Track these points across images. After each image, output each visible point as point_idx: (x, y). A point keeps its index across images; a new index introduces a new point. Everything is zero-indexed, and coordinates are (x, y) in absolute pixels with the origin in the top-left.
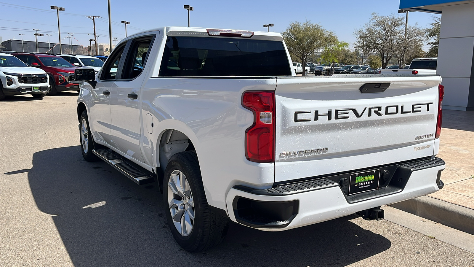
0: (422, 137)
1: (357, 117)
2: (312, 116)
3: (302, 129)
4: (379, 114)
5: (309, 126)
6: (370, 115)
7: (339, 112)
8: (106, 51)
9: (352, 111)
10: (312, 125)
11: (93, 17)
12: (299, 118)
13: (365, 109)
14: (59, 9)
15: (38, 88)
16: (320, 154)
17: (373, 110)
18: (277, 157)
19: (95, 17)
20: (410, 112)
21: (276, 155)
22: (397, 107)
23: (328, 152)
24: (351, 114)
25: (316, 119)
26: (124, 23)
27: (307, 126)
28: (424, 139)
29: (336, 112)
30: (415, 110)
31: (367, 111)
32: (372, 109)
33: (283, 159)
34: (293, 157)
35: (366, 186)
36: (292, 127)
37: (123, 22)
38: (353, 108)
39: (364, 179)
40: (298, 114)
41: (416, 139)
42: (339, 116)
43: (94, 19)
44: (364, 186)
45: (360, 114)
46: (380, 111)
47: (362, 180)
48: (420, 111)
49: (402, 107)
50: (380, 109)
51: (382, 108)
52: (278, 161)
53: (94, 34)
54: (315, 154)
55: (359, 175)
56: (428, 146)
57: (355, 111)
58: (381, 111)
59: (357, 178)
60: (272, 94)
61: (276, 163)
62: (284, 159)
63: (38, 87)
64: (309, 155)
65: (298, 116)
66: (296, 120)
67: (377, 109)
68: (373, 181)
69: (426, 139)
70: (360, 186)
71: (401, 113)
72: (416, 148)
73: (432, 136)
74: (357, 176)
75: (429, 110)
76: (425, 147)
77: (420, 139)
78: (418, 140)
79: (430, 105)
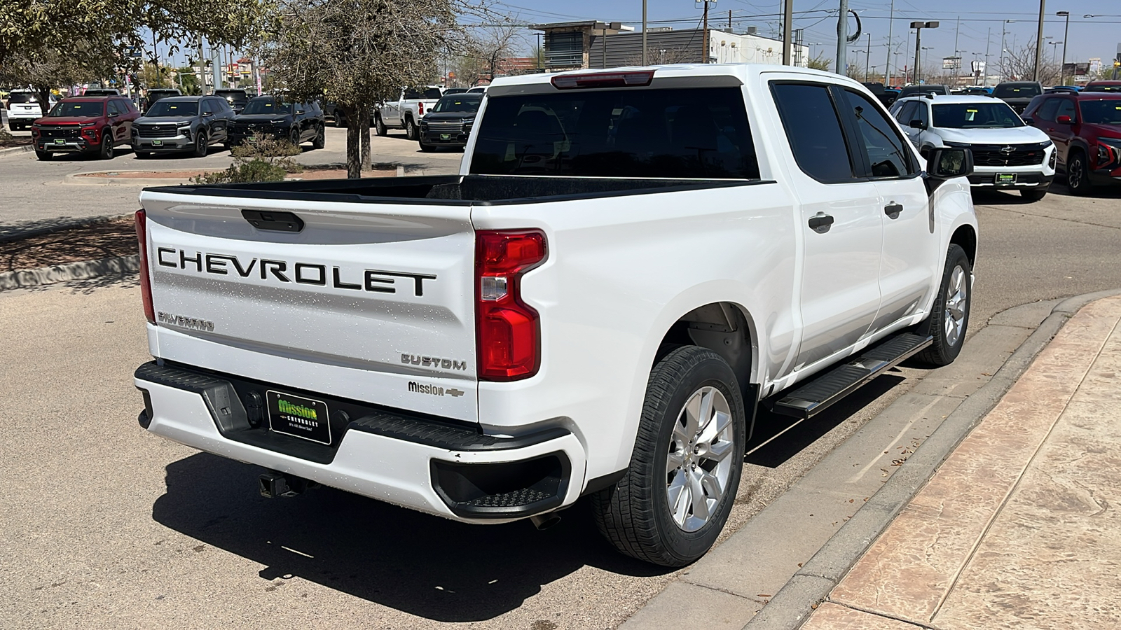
1: (241, 275)
2: (178, 258)
3: (171, 279)
4: (283, 279)
5: (176, 275)
6: (264, 276)
7: (211, 259)
9: (230, 260)
10: (180, 275)
12: (165, 260)
13: (254, 262)
15: (1012, 177)
16: (205, 331)
17: (268, 266)
20: (359, 287)
21: (155, 314)
22: (322, 268)
23: (215, 331)
24: (231, 267)
25: (183, 264)
28: (432, 367)
29: (208, 259)
30: (373, 284)
31: (258, 266)
32: (267, 264)
35: (304, 428)
36: (160, 273)
38: (232, 255)
39: (296, 410)
40: (161, 252)
41: (403, 360)
42: (212, 266)
44: (300, 427)
45: (245, 271)
46: (284, 270)
47: (292, 410)
48: (393, 291)
49: (336, 271)
50: (283, 266)
51: (288, 266)
52: (160, 325)
54: (199, 329)
55: (283, 398)
56: (455, 393)
57: (235, 261)
58: (286, 271)
59: (281, 401)
63: (1011, 175)
64: (192, 327)
65: (162, 256)
66: (160, 261)
67: (277, 266)
68: (315, 423)
69: (440, 368)
70: (291, 421)
71: (335, 286)
72: (414, 383)
73: (464, 369)
74: (280, 399)
75: (423, 292)
76: (445, 391)
77: (418, 363)
78: (410, 364)
79: (423, 280)
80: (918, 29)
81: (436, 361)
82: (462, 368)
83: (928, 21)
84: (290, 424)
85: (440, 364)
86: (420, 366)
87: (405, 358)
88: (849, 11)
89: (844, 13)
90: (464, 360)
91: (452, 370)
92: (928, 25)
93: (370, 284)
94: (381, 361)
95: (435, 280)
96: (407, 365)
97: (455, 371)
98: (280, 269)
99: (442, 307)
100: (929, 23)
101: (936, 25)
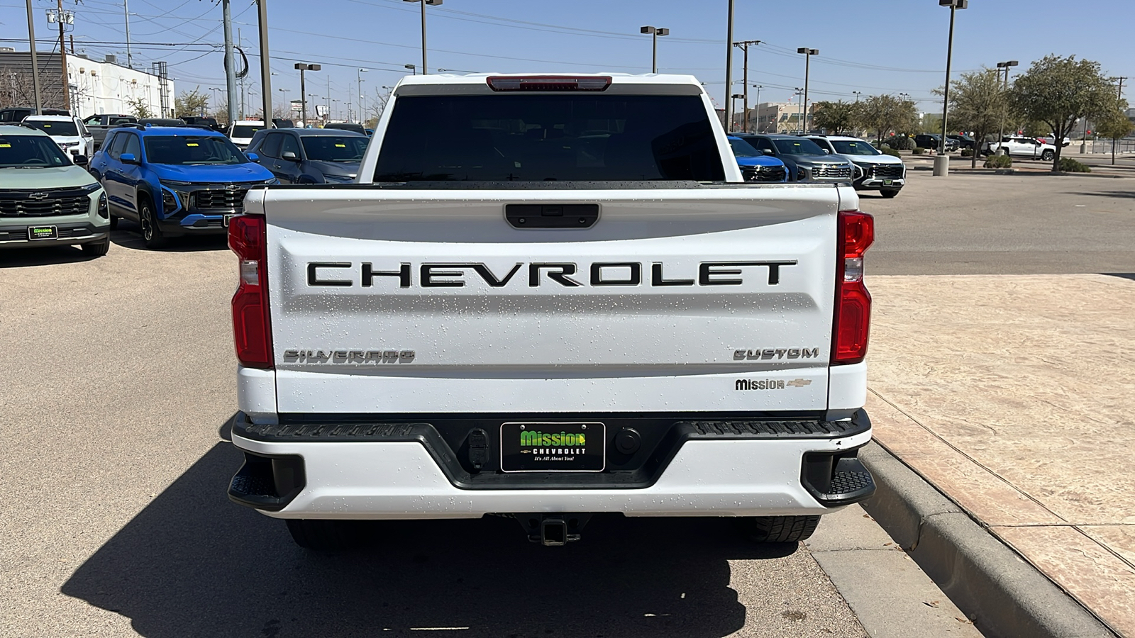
0: (769, 354)
1: (491, 285)
2: (356, 274)
3: (332, 302)
4: (568, 283)
5: (348, 296)
6: (534, 281)
7: (432, 269)
8: (784, 119)
9: (472, 269)
10: (357, 296)
11: (746, 43)
12: (319, 277)
13: (517, 267)
14: (658, 31)
16: (395, 364)
17: (543, 272)
18: (279, 358)
19: (749, 42)
20: (691, 282)
21: (275, 355)
22: (635, 266)
23: (415, 362)
24: (471, 276)
25: (367, 281)
26: (804, 52)
27: (345, 296)
28: (775, 359)
29: (425, 270)
30: (711, 277)
31: (524, 272)
32: (541, 269)
33: (294, 364)
34: (319, 363)
35: (560, 459)
36: (303, 295)
37: (801, 51)
38: (476, 262)
39: (551, 439)
40: (316, 268)
41: (736, 357)
42: (434, 278)
43: (746, 47)
44: (554, 459)
45: (500, 279)
46: (572, 273)
47: (543, 440)
48: (739, 282)
49: (656, 268)
50: (570, 268)
51: (579, 268)
52: (283, 368)
53: (743, 82)
54: (381, 362)
55: (529, 428)
56: (800, 382)
57: (481, 269)
58: (574, 274)
59: (523, 434)
60: (258, 221)
61: (277, 371)
62: (296, 366)
64: (364, 363)
65: (317, 273)
66: (312, 281)
67: (561, 269)
68: (583, 450)
69: (785, 359)
70: (538, 455)
71: (653, 285)
72: (745, 381)
73: (816, 355)
74: (525, 430)
75: (780, 280)
76: (785, 384)
77: (756, 357)
78: (745, 361)
79: (780, 266)
80: (302, 70)
81: (780, 353)
82: (813, 356)
83: (311, 64)
84: (536, 459)
85: (786, 355)
86: (759, 360)
87: (739, 354)
88: (234, 47)
89: (231, 49)
90: (816, 347)
91: (800, 359)
92: (311, 67)
93: (708, 277)
94: (704, 362)
95: (796, 265)
96: (741, 361)
97: (805, 360)
98: (565, 272)
99: (800, 294)
100: (312, 65)
101: (318, 68)
